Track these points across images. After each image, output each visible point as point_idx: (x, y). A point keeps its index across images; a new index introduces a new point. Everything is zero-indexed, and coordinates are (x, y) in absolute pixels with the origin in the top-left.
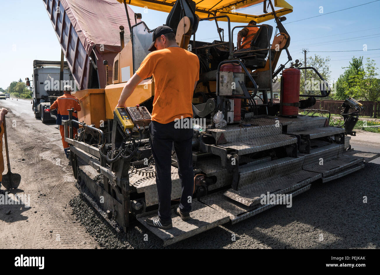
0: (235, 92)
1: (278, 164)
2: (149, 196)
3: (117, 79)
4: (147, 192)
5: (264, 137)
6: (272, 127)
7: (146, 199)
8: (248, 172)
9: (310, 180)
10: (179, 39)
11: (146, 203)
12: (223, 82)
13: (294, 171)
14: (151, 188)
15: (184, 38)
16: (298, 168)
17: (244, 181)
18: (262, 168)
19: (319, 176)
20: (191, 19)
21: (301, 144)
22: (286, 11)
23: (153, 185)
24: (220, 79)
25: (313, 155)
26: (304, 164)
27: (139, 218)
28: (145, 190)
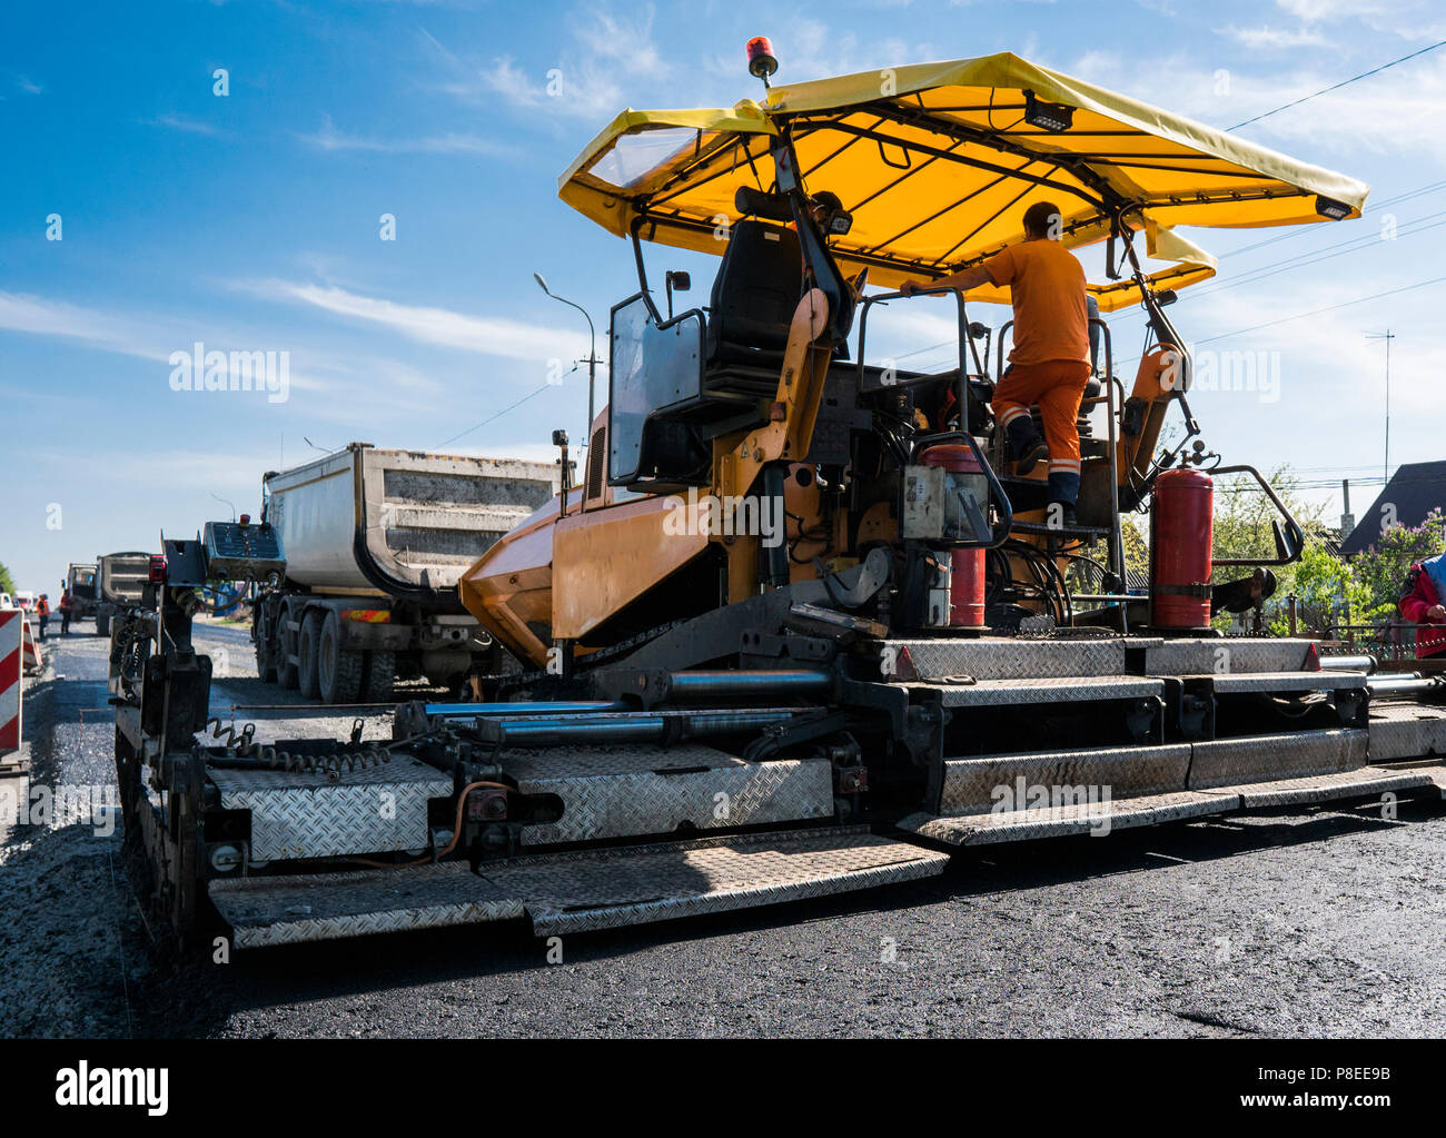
0: (960, 532)
1: (1085, 754)
2: (267, 825)
3: (599, 495)
4: (259, 809)
5: (1054, 676)
6: (1084, 648)
7: (253, 835)
8: (972, 761)
9: (1190, 807)
10: (795, 358)
11: (254, 847)
12: (913, 499)
13: (1153, 789)
14: (278, 800)
15: (813, 354)
16: (1169, 783)
17: (961, 789)
18: (1025, 758)
19: (1227, 801)
20: (830, 296)
21: (1186, 711)
22: (1195, 272)
23: (284, 789)
24: (907, 489)
25: (1228, 745)
26: (1192, 774)
27: (219, 891)
28: (252, 801)
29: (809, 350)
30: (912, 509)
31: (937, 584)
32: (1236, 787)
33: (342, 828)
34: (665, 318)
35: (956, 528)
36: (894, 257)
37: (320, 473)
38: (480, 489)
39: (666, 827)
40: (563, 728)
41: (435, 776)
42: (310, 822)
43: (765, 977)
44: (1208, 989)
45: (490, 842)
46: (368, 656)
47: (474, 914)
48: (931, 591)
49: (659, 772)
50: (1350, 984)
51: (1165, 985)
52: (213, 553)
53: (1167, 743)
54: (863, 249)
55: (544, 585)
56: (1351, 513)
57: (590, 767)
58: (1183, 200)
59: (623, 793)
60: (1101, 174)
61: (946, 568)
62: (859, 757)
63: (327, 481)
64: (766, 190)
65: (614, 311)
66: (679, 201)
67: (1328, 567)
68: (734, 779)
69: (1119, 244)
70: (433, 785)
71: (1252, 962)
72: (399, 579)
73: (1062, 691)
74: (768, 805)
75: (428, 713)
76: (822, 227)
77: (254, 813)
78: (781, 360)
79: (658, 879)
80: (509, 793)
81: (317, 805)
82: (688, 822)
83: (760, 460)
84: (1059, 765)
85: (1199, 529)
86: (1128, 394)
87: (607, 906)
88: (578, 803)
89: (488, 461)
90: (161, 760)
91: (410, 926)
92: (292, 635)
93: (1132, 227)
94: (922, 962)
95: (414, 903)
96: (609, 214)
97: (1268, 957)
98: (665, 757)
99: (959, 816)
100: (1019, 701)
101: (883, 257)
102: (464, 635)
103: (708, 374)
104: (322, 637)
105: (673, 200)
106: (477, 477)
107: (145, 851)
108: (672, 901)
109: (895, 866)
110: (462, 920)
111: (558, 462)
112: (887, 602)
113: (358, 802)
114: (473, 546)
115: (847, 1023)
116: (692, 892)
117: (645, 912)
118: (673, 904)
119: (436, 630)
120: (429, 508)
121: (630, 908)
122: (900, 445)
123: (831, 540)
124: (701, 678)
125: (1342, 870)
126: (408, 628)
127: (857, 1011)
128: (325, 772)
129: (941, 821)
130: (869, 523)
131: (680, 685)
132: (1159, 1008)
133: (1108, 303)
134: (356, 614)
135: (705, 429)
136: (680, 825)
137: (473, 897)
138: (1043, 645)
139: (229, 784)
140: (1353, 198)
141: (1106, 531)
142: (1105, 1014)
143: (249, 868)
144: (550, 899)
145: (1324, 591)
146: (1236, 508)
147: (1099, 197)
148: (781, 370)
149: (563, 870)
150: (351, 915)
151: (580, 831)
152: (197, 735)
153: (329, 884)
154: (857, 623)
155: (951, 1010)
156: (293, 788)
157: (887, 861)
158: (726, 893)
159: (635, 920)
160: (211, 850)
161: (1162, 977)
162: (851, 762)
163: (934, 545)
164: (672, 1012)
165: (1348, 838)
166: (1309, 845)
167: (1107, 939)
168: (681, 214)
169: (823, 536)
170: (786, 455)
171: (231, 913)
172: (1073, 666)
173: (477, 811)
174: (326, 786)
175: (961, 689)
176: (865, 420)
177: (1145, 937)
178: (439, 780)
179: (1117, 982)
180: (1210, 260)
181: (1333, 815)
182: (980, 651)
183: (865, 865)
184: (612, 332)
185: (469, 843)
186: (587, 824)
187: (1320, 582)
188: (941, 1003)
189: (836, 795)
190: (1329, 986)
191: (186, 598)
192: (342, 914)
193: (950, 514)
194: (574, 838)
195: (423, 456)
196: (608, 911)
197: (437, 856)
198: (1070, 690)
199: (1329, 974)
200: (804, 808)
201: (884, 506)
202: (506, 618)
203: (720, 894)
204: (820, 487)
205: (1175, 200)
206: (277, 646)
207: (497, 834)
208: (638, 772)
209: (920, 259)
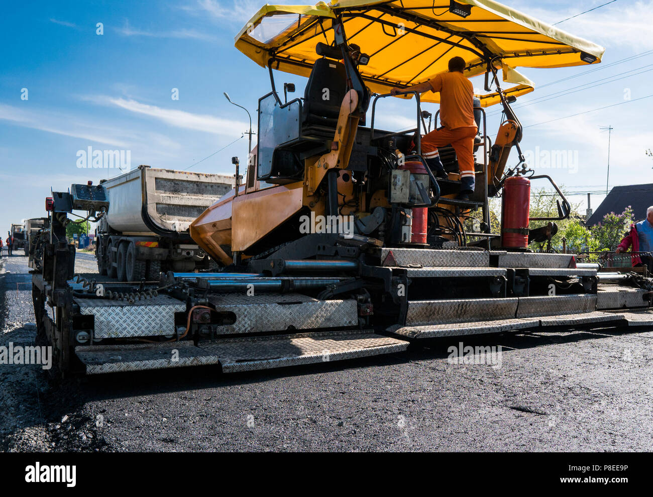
0: (416, 201)
1: (471, 300)
2: (102, 322)
3: (253, 186)
4: (98, 315)
5: (457, 266)
6: (471, 254)
7: (95, 327)
8: (421, 302)
9: (517, 325)
10: (342, 121)
11: (96, 332)
12: (395, 185)
13: (501, 317)
14: (106, 311)
15: (351, 119)
16: (508, 315)
17: (415, 314)
18: (444, 301)
19: (534, 323)
20: (359, 93)
21: (516, 283)
22: (525, 89)
23: (109, 306)
24: (393, 180)
25: (535, 299)
26: (518, 311)
27: (80, 351)
28: (94, 311)
29: (349, 118)
30: (395, 189)
31: (405, 223)
32: (538, 318)
33: (136, 325)
34: (283, 103)
35: (415, 199)
36: (388, 80)
37: (126, 180)
38: (199, 187)
39: (282, 328)
40: (236, 284)
41: (177, 302)
42: (121, 321)
43: (326, 391)
44: (524, 398)
45: (203, 333)
46: (148, 262)
47: (196, 362)
48: (403, 227)
49: (279, 304)
50: (587, 396)
51: (505, 396)
52: (75, 197)
53: (507, 297)
54: (374, 76)
55: (228, 228)
56: (591, 208)
57: (248, 301)
58: (520, 54)
59: (263, 312)
60: (483, 42)
61: (410, 216)
62: (369, 300)
63: (129, 183)
64: (330, 45)
65: (260, 100)
66: (290, 51)
67: (580, 231)
68: (313, 307)
69: (491, 75)
70: (177, 306)
71: (543, 388)
72: (162, 227)
73: (461, 272)
74: (328, 319)
75: (175, 276)
76: (356, 62)
77: (96, 317)
78: (336, 123)
79: (278, 350)
80: (211, 311)
81: (124, 314)
82: (292, 326)
83: (326, 168)
84: (459, 305)
85: (524, 203)
86: (493, 143)
87: (256, 360)
88: (243, 316)
89: (203, 175)
90: (53, 292)
91: (167, 366)
92: (114, 253)
93: (497, 67)
94: (397, 386)
95: (168, 357)
96: (258, 56)
97: (551, 386)
98: (282, 298)
99: (414, 326)
100: (442, 276)
101: (383, 80)
102: (192, 253)
103: (304, 128)
104: (128, 254)
105: (287, 51)
106: (198, 182)
107: (46, 337)
108: (285, 359)
109: (385, 346)
110: (190, 364)
111: (235, 176)
112: (383, 231)
113: (143, 313)
114: (196, 213)
115: (363, 409)
116: (294, 355)
117: (273, 363)
118: (285, 360)
119: (179, 251)
120: (176, 196)
121: (266, 361)
122: (390, 164)
123: (358, 206)
124: (299, 263)
125: (584, 353)
126: (167, 250)
127: (368, 404)
128: (128, 300)
129: (406, 328)
130: (375, 199)
131: (289, 266)
132: (502, 405)
133: (485, 104)
134: (143, 243)
135: (301, 154)
136: (289, 327)
137: (195, 355)
138: (453, 252)
139: (84, 304)
140: (597, 53)
141: (482, 204)
142: (478, 407)
143: (94, 342)
144: (230, 357)
145: (578, 242)
146: (540, 204)
147: (482, 53)
148: (336, 128)
149: (236, 346)
150: (140, 361)
151: (243, 329)
152: (68, 282)
153: (130, 349)
154: (369, 240)
155: (409, 405)
156: (113, 306)
157: (382, 344)
158: (309, 356)
159: (268, 367)
160: (76, 334)
161: (503, 393)
162: (366, 301)
163: (404, 206)
164: (284, 404)
165: (586, 341)
166: (570, 343)
167: (479, 378)
168: (291, 58)
169: (355, 204)
170: (338, 166)
171: (85, 359)
172: (466, 262)
173: (197, 319)
174: (129, 306)
175: (416, 269)
176: (374, 151)
177: (495, 377)
178: (180, 304)
179: (484, 395)
180: (532, 84)
181: (580, 332)
182: (424, 254)
183: (372, 346)
184: (259, 110)
185: (193, 333)
186: (246, 326)
187: (576, 238)
188: (405, 402)
189: (359, 316)
190: (578, 397)
191: (63, 218)
192: (135, 360)
193: (413, 193)
194: (241, 332)
195: (173, 172)
196: (256, 362)
197: (179, 338)
198: (465, 272)
199: (578, 393)
200: (344, 321)
201: (382, 192)
202: (211, 243)
203: (306, 356)
204: (353, 182)
205: (517, 55)
206: (107, 259)
207: (207, 329)
208: (270, 303)
209: (400, 82)
